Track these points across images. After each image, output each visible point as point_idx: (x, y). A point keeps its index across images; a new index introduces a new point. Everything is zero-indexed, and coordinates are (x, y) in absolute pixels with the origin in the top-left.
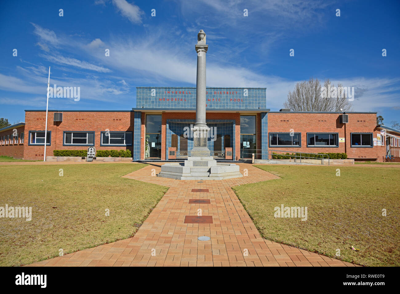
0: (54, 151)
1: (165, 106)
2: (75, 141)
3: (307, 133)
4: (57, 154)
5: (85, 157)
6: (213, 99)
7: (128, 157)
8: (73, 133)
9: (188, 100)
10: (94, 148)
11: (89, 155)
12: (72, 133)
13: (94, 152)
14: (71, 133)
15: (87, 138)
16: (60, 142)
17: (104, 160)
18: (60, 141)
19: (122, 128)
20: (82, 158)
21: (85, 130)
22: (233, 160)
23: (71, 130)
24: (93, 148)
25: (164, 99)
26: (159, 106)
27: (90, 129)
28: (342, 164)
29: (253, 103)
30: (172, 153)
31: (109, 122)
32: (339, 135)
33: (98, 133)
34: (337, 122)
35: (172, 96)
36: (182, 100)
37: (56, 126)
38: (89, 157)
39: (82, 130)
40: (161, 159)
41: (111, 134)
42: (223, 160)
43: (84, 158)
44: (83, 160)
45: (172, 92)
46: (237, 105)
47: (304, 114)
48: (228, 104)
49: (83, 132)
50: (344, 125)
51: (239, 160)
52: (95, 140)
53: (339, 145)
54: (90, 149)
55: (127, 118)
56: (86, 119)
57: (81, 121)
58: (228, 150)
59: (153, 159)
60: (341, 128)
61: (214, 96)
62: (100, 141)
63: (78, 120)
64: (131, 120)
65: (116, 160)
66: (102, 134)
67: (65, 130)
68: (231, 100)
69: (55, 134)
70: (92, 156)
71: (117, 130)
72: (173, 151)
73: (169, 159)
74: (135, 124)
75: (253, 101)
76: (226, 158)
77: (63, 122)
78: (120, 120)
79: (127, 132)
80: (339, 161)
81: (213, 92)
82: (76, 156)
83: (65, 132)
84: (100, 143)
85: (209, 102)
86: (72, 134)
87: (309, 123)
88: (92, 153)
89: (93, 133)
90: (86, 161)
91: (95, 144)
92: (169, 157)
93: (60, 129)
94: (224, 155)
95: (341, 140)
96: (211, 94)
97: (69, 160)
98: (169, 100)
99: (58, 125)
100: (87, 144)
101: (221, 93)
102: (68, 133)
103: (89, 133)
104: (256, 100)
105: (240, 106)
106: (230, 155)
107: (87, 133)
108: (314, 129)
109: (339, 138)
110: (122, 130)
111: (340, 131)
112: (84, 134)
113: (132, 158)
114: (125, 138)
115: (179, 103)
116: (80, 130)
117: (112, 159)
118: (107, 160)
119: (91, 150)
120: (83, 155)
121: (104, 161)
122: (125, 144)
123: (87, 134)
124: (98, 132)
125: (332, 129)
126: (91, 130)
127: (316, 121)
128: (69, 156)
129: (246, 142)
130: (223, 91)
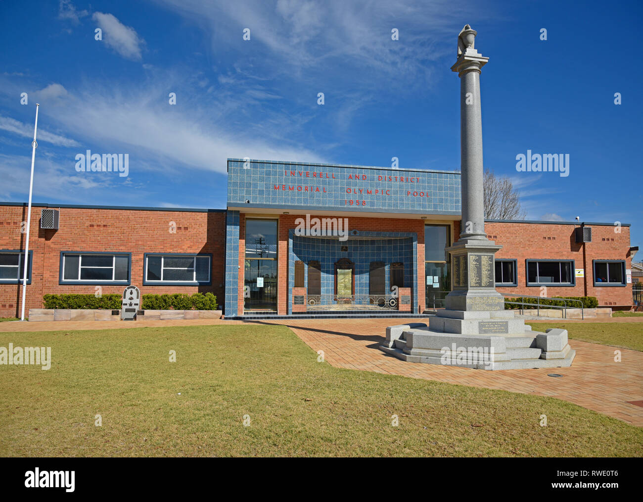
0: (46, 298)
1: (285, 202)
2: (86, 274)
3: (526, 260)
4: (52, 303)
5: (120, 310)
6: (377, 191)
7: (211, 309)
8: (82, 256)
9: (329, 191)
10: (137, 290)
11: (126, 304)
12: (80, 255)
13: (138, 298)
14: (78, 256)
15: (114, 267)
16: (53, 277)
17: (162, 318)
18: (51, 274)
19: (188, 247)
20: (113, 313)
21: (109, 250)
22: (412, 312)
23: (78, 249)
24: (134, 291)
25: (284, 187)
26: (274, 200)
27: (120, 248)
28: (593, 317)
29: (447, 200)
30: (299, 300)
31: (162, 233)
32: (576, 263)
33: (138, 257)
34: (571, 241)
35: (300, 181)
36: (317, 190)
37: (44, 239)
38: (127, 310)
39: (103, 250)
40: (277, 313)
41: (167, 259)
42: (394, 312)
43: (117, 313)
44: (115, 317)
45: (300, 174)
46: (420, 205)
47: (521, 225)
48: (403, 200)
49: (105, 253)
50: (582, 246)
51: (423, 313)
52: (132, 273)
53: (576, 282)
54: (129, 291)
55: (200, 225)
56: (113, 225)
57: (102, 229)
58: (404, 292)
59: (261, 313)
60: (578, 251)
61: (378, 185)
62: (142, 275)
63: (95, 227)
64: (208, 230)
65: (188, 316)
66: (147, 259)
67: (64, 249)
68: (408, 193)
69: (42, 259)
70: (133, 307)
71: (180, 251)
72: (300, 295)
73: (293, 313)
74: (228, 237)
75: (447, 196)
76: (401, 309)
77: (59, 231)
78: (186, 228)
79: (200, 254)
80: (589, 312)
81: (376, 176)
82: (97, 308)
83: (63, 254)
84: (142, 279)
85: (369, 195)
86: (80, 258)
87: (529, 241)
88: (133, 302)
89: (128, 256)
90: (122, 320)
91: (132, 280)
92: (294, 308)
93: (52, 246)
94: (395, 303)
95: (579, 273)
96: (373, 180)
97: (82, 317)
98: (293, 188)
99: (47, 239)
100: (113, 280)
101: (390, 179)
102: (71, 256)
103: (118, 255)
104: (452, 196)
105: (424, 207)
106: (407, 303)
107: (112, 257)
108: (537, 253)
109: (576, 270)
110: (190, 251)
111: (576, 256)
112: (106, 259)
113: (221, 312)
114: (195, 268)
115: (312, 196)
116: (98, 250)
117: (179, 314)
118: (168, 316)
119: (131, 293)
120: (112, 304)
121: (161, 320)
122: (195, 281)
123: (114, 258)
124: (137, 254)
125: (564, 253)
126: (123, 249)
127: (539, 238)
128: (80, 307)
129: (432, 277)
130: (394, 175)
